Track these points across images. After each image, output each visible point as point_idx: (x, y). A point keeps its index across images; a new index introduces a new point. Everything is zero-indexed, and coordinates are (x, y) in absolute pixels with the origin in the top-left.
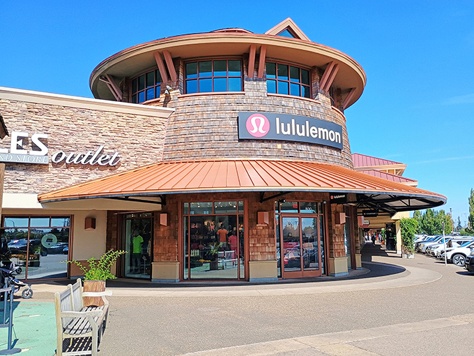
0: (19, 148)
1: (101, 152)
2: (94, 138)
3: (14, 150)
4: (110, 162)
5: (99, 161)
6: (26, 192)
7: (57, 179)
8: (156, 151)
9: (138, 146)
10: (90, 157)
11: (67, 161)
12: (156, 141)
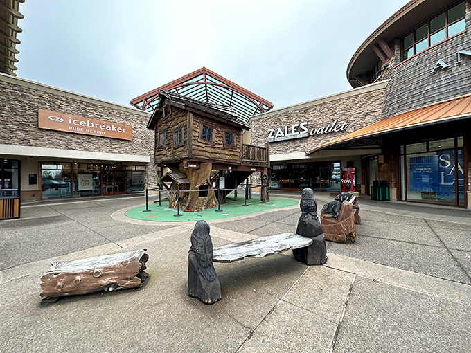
0: (295, 131)
1: (336, 124)
2: (332, 117)
3: (294, 133)
4: (341, 129)
5: (335, 130)
6: (301, 151)
7: (313, 144)
8: (376, 114)
9: (362, 114)
10: (329, 129)
11: (318, 133)
12: (376, 106)
